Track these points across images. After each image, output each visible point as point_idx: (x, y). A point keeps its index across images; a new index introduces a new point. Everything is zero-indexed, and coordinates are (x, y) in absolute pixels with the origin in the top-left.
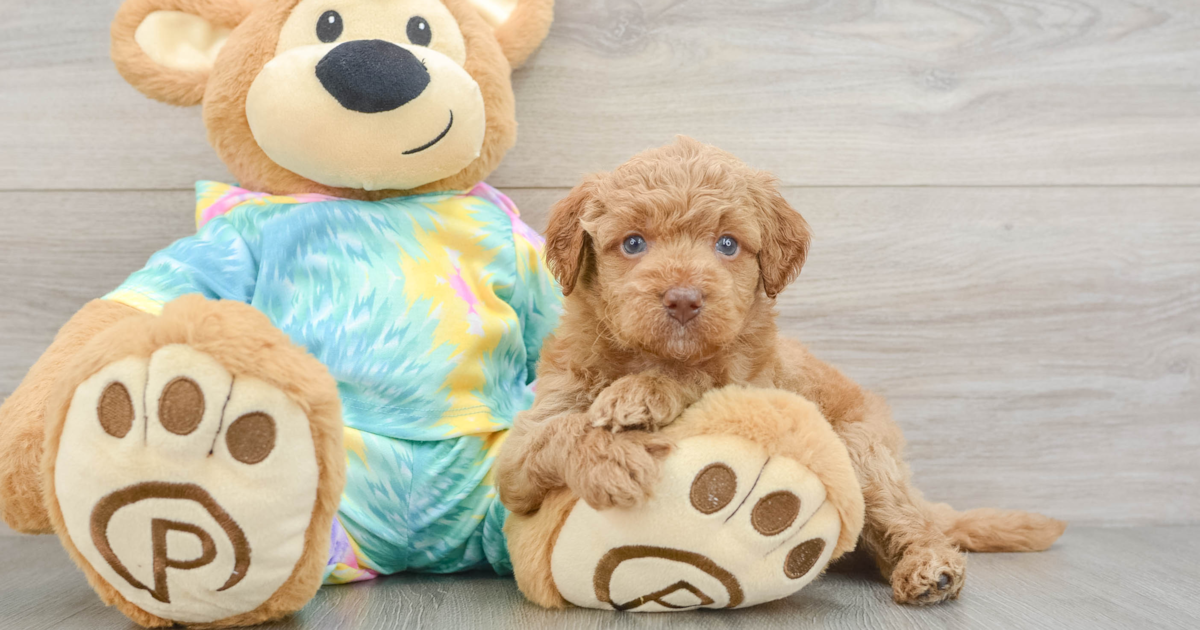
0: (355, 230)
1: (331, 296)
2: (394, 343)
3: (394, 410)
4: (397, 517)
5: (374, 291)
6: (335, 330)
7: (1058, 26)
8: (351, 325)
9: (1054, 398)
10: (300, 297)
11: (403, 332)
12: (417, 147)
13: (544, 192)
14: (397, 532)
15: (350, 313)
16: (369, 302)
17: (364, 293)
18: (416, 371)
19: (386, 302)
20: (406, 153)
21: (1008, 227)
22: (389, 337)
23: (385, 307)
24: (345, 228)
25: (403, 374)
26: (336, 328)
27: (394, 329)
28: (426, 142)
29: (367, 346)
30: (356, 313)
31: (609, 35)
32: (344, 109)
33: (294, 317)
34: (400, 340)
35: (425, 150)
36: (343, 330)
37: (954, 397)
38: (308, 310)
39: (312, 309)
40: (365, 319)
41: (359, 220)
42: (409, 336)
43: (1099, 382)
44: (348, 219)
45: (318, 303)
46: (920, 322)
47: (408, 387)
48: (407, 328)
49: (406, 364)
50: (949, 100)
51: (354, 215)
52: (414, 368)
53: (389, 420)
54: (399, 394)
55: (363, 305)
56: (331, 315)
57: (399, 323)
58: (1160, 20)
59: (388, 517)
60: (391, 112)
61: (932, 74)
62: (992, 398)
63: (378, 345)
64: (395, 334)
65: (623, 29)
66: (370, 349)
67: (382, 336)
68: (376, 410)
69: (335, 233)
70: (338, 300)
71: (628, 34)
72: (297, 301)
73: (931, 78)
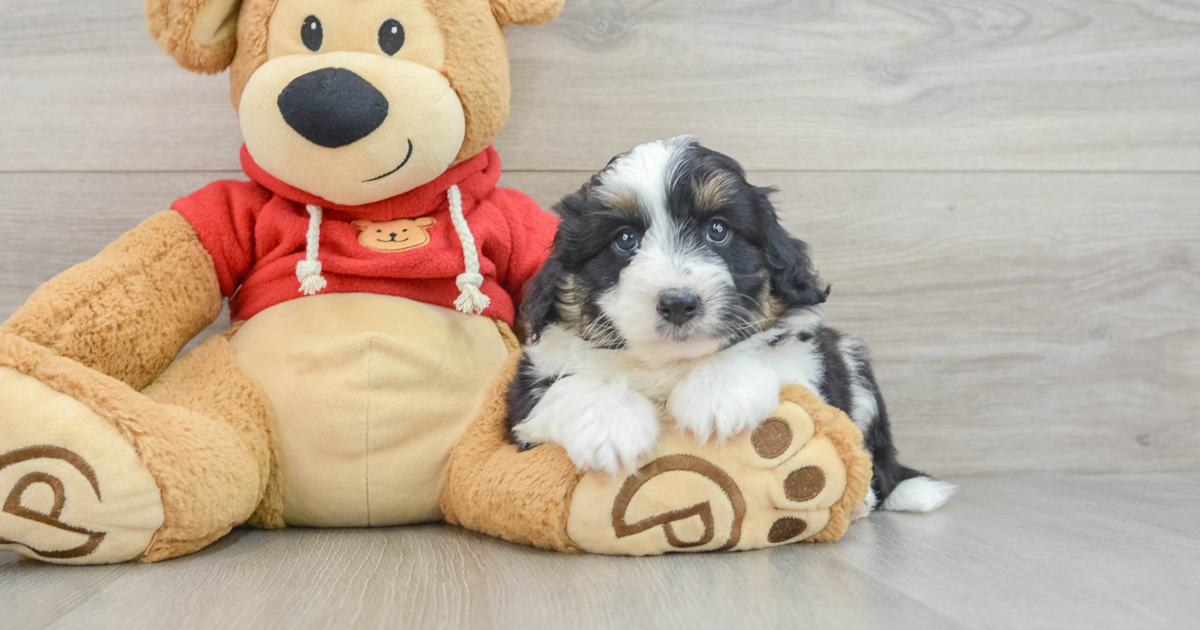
7: (996, 27)
9: (992, 361)
13: (535, 175)
21: (951, 209)
31: (594, 30)
37: (903, 361)
43: (1031, 347)
46: (874, 294)
50: (900, 93)
58: (1084, 23)
61: (885, 70)
65: (607, 25)
71: (612, 30)
73: (884, 73)
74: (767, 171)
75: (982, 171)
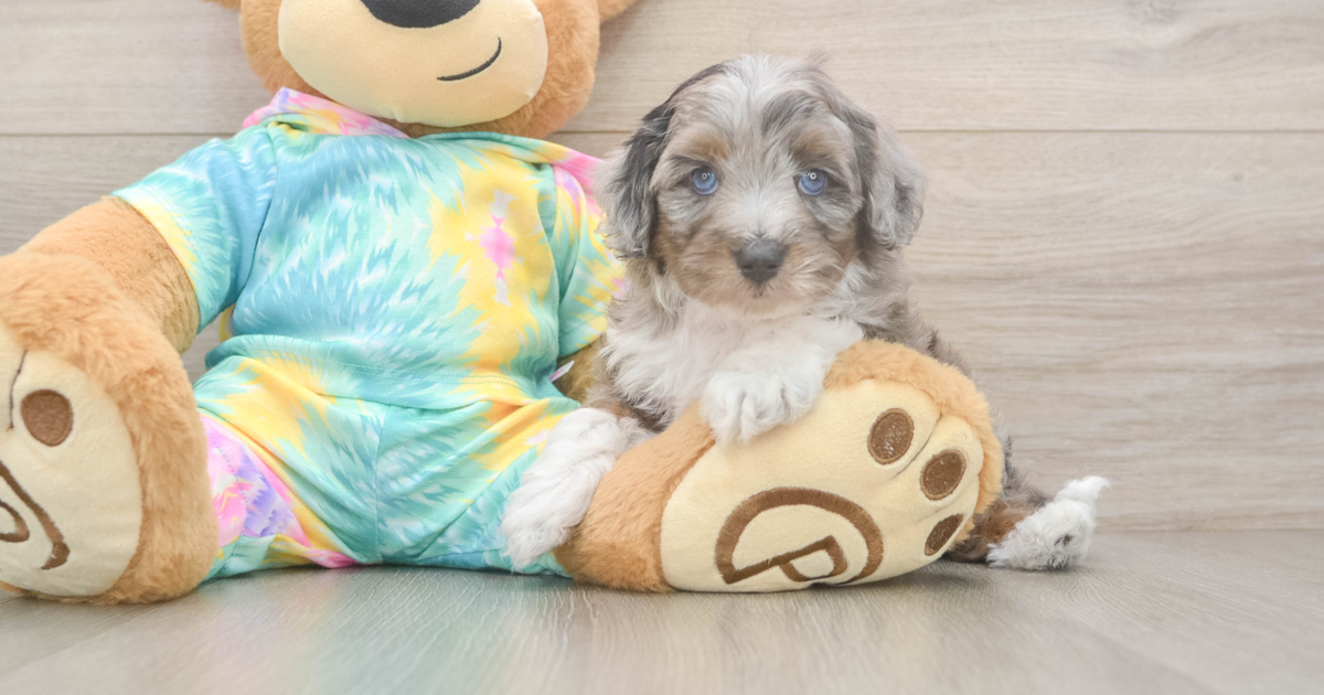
0: (388, 170)
1: (344, 242)
2: (412, 300)
3: (404, 375)
4: (362, 485)
5: (395, 242)
6: (347, 287)
8: (365, 280)
9: (1292, 372)
10: (311, 236)
11: (423, 290)
12: (455, 73)
14: (364, 502)
15: (364, 266)
16: (387, 255)
17: (382, 244)
18: (435, 334)
19: (406, 256)
20: (443, 79)
21: (1237, 178)
22: (407, 293)
23: (405, 261)
24: (377, 168)
25: (420, 336)
26: (349, 283)
27: (414, 284)
28: (468, 70)
29: (381, 302)
30: (372, 265)
32: (374, 19)
33: (301, 260)
34: (419, 298)
35: (466, 79)
36: (356, 285)
38: (317, 254)
39: (322, 254)
40: (381, 274)
41: (393, 158)
42: (430, 294)
44: (383, 159)
45: (329, 248)
46: (1139, 285)
47: (426, 351)
48: (429, 285)
49: (425, 324)
50: (1171, 33)
51: (388, 153)
52: (431, 331)
53: (400, 387)
54: (413, 358)
55: (379, 257)
56: (343, 266)
57: (420, 279)
59: (353, 485)
60: (427, 30)
61: (1151, 5)
62: (1222, 371)
63: (394, 302)
64: (414, 291)
66: (384, 306)
67: (399, 293)
68: (385, 375)
69: (367, 173)
70: (352, 249)
72: (306, 241)
73: (1149, 10)
74: (1001, 131)
75: (1277, 131)
